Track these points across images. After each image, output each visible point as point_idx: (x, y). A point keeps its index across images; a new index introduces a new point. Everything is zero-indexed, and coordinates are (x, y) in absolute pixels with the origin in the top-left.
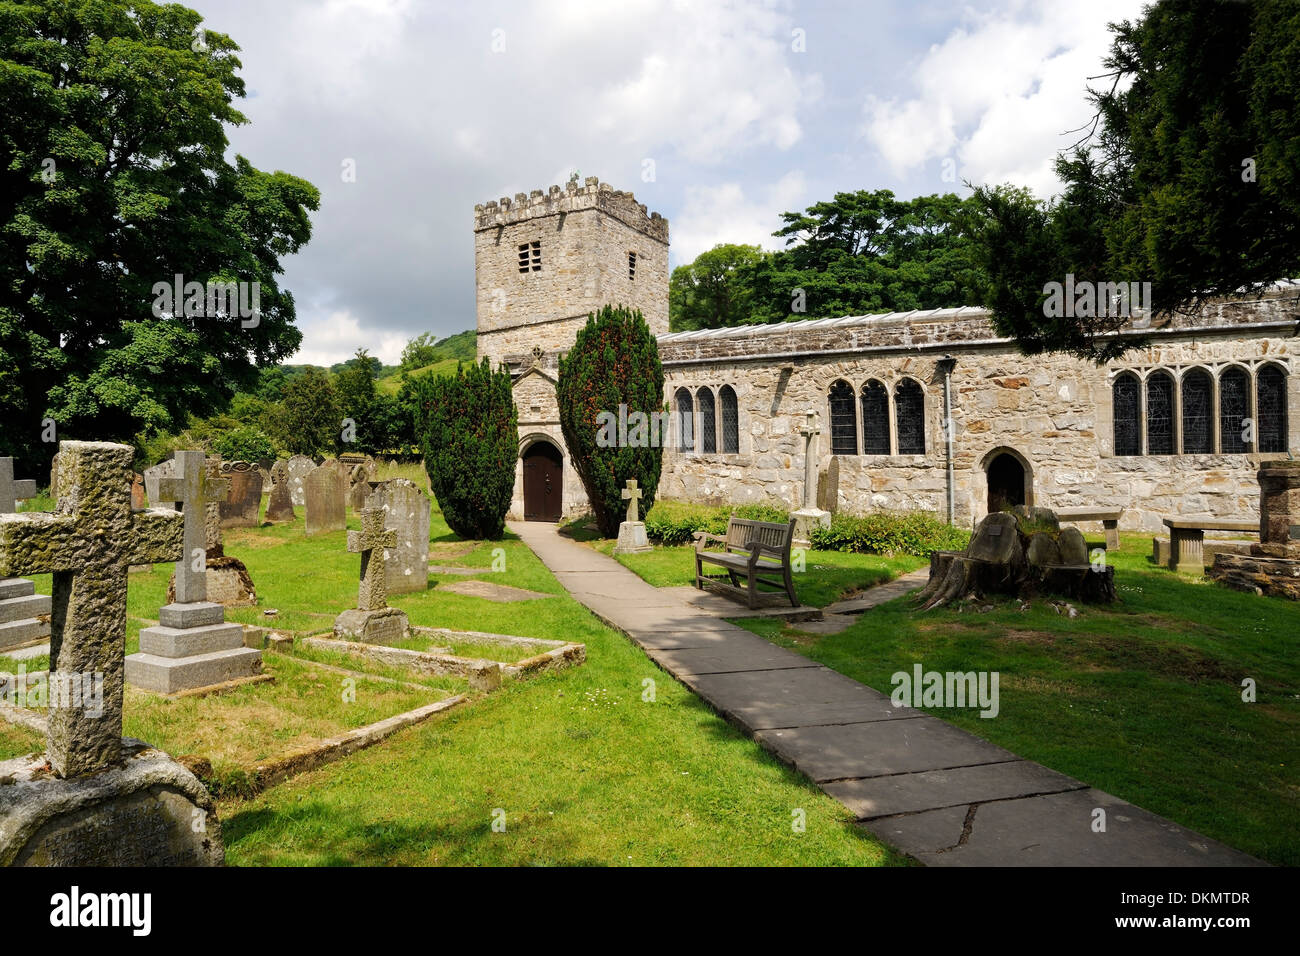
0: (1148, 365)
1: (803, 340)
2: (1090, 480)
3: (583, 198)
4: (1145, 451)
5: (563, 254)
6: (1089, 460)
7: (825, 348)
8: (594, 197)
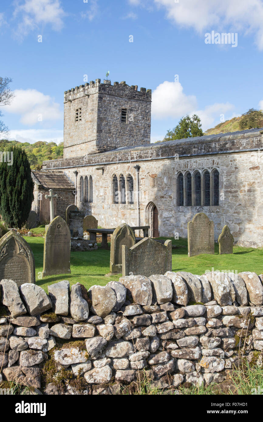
0: (185, 169)
1: (107, 158)
2: (171, 216)
3: (95, 88)
4: (184, 204)
5: (87, 114)
6: (171, 208)
7: (111, 161)
8: (98, 88)
